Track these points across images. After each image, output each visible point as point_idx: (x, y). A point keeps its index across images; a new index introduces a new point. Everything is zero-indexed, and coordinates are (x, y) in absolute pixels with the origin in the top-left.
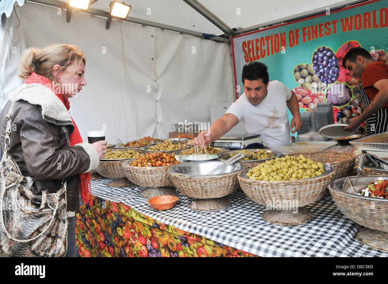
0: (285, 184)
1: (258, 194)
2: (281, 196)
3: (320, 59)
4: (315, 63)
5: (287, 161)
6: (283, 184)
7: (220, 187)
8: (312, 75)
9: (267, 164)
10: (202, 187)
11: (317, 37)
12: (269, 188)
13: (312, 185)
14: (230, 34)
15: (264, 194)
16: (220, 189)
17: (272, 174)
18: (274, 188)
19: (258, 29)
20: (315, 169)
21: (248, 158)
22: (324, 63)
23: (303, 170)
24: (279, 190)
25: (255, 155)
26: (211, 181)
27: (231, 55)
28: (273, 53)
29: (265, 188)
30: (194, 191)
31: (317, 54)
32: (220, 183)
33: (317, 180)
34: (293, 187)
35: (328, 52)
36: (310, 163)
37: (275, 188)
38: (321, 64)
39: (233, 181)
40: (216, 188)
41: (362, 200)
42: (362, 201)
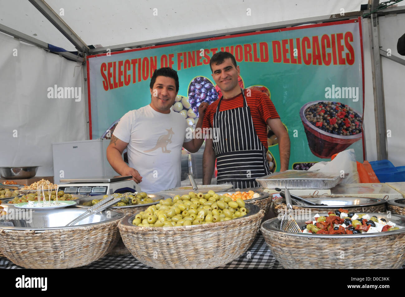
0: (203, 229)
1: (159, 250)
2: (197, 249)
3: (197, 91)
4: (191, 95)
5: (191, 200)
6: (200, 230)
7: (87, 246)
8: (187, 110)
9: (163, 205)
10: (56, 248)
11: (194, 65)
12: (178, 237)
13: (241, 228)
14: (85, 52)
15: (169, 249)
16: (87, 250)
17: (175, 218)
18: (186, 237)
19: (123, 50)
20: (234, 209)
21: (124, 203)
22: (202, 96)
23: (219, 211)
24: (193, 240)
25: (134, 199)
26: (72, 236)
27: (85, 80)
28: (140, 80)
29: (172, 238)
30: (40, 257)
31: (194, 85)
32: (87, 239)
33: (248, 220)
34: (216, 232)
35: (207, 83)
36: (226, 200)
37: (189, 236)
38: (199, 96)
39: (109, 234)
40: (80, 249)
41: (323, 240)
42: (323, 242)
